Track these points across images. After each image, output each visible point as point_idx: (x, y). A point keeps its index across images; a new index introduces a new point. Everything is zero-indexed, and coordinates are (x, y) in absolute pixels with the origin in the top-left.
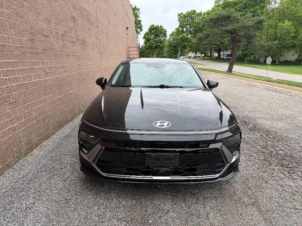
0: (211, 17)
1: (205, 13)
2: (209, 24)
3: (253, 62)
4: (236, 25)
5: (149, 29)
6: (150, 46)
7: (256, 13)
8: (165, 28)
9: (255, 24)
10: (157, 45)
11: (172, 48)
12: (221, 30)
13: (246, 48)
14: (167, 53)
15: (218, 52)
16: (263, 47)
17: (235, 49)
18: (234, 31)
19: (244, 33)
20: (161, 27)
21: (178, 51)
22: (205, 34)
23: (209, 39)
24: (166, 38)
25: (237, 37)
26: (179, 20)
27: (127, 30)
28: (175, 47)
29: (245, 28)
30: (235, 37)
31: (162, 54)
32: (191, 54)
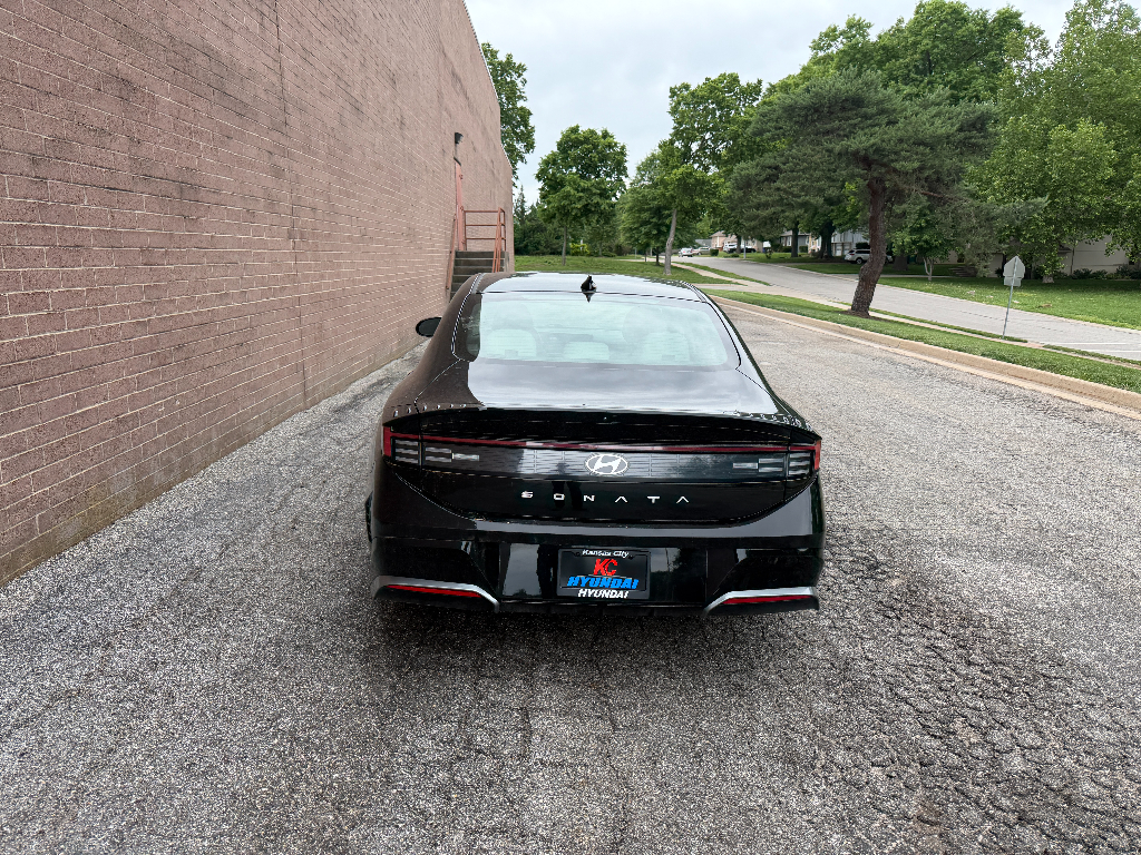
0: (788, 101)
1: (773, 87)
2: (781, 128)
3: (954, 275)
4: (886, 133)
5: (559, 144)
6: (564, 207)
7: (966, 89)
8: (619, 139)
9: (961, 130)
10: (587, 205)
11: (645, 216)
12: (827, 151)
13: (927, 221)
14: (628, 235)
15: (821, 234)
16: (990, 219)
17: (882, 225)
18: (876, 157)
19: (916, 165)
20: (605, 135)
21: (668, 227)
22: (762, 167)
23: (778, 184)
24: (623, 177)
25: (888, 177)
26: (674, 111)
27: (456, 142)
28: (658, 212)
29: (919, 145)
30: (880, 180)
31: (608, 236)
32: (721, 241)
